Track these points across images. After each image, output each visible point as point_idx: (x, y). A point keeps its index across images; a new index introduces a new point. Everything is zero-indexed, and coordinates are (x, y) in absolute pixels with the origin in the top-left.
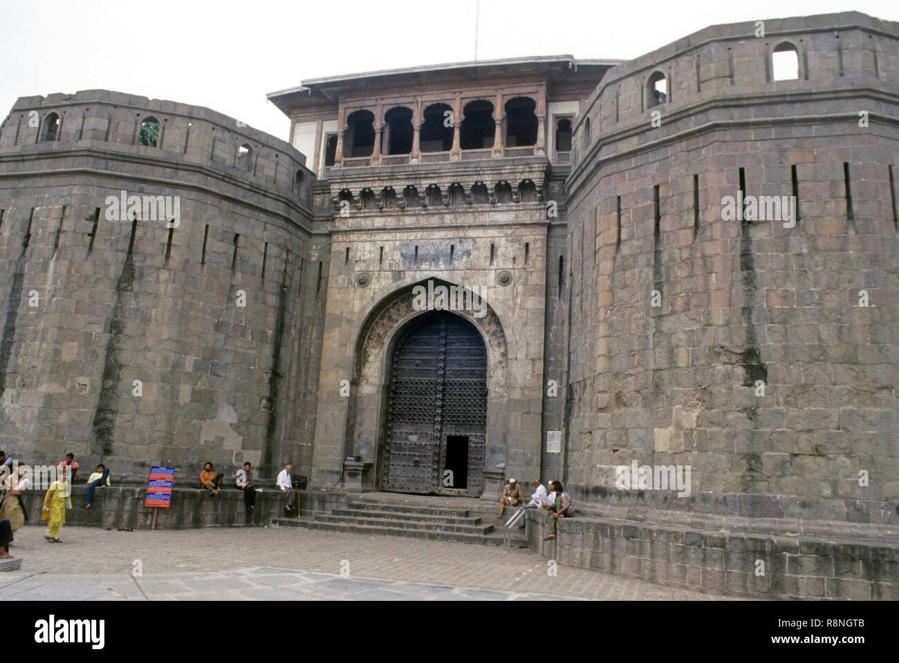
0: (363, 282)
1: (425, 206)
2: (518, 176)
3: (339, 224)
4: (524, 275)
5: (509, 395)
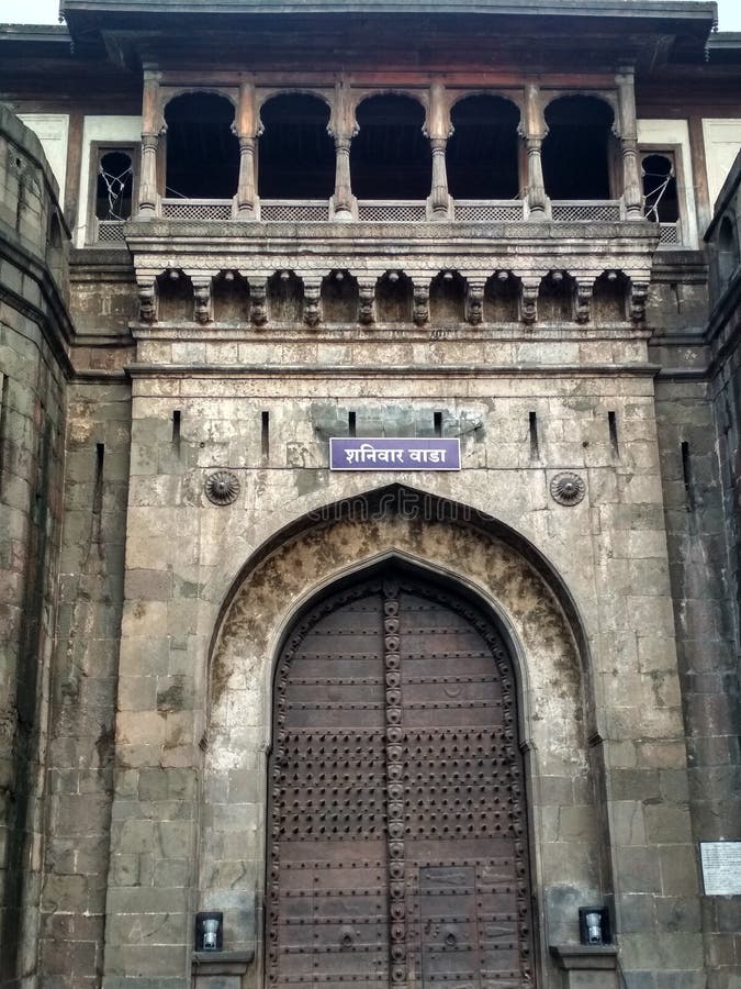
0: (221, 494)
1: (366, 321)
2: (594, 262)
3: (150, 355)
4: (612, 483)
5: (596, 761)
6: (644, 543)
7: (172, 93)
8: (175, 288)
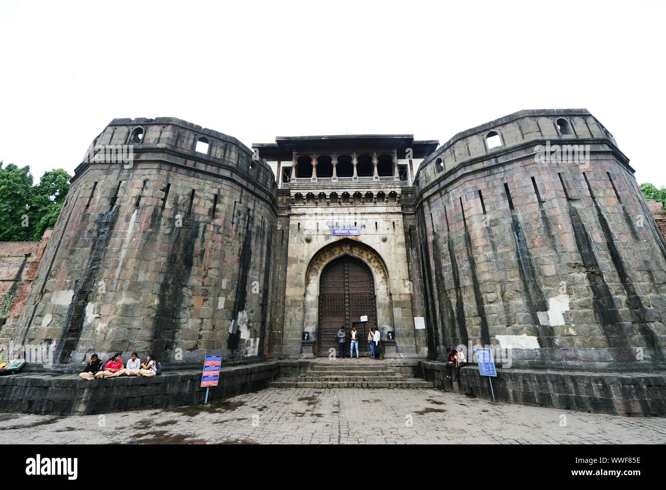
0: (308, 241)
1: (340, 203)
2: (389, 189)
3: (294, 211)
4: (394, 238)
5: (391, 299)
6: (402, 250)
7: (298, 156)
8: (299, 197)
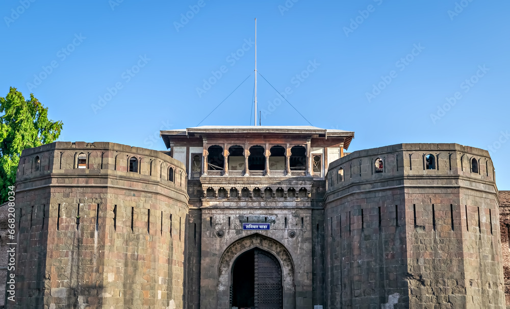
0: (220, 235)
1: (251, 197)
2: (299, 186)
3: (205, 205)
4: (301, 233)
5: (295, 290)
6: (307, 246)
7: (209, 146)
8: (210, 190)
